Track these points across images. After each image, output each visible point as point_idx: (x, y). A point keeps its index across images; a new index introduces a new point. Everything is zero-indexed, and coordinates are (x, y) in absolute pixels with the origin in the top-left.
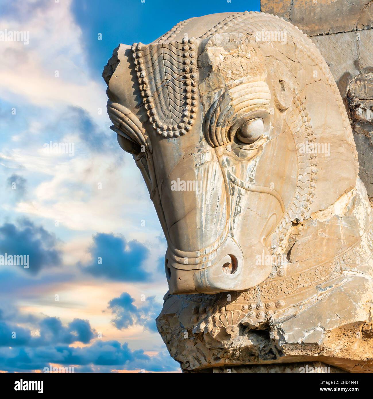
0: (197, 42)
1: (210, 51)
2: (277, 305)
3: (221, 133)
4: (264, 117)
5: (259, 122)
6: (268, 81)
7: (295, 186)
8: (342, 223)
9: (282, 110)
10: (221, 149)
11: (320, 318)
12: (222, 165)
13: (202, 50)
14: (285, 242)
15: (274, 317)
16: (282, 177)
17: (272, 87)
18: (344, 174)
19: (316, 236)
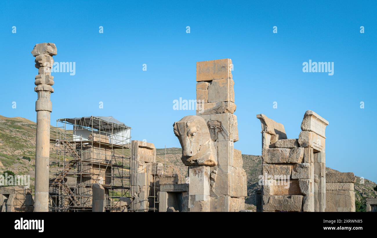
0: (186, 122)
1: (188, 124)
2: (198, 157)
3: (189, 135)
4: (195, 132)
5: (195, 133)
6: (196, 127)
7: (200, 140)
8: (207, 145)
9: (198, 131)
10: (189, 137)
11: (204, 159)
12: (190, 139)
13: (187, 123)
14: (199, 148)
15: (197, 159)
16: (198, 140)
17: (196, 128)
18: (208, 138)
19: (203, 147)
